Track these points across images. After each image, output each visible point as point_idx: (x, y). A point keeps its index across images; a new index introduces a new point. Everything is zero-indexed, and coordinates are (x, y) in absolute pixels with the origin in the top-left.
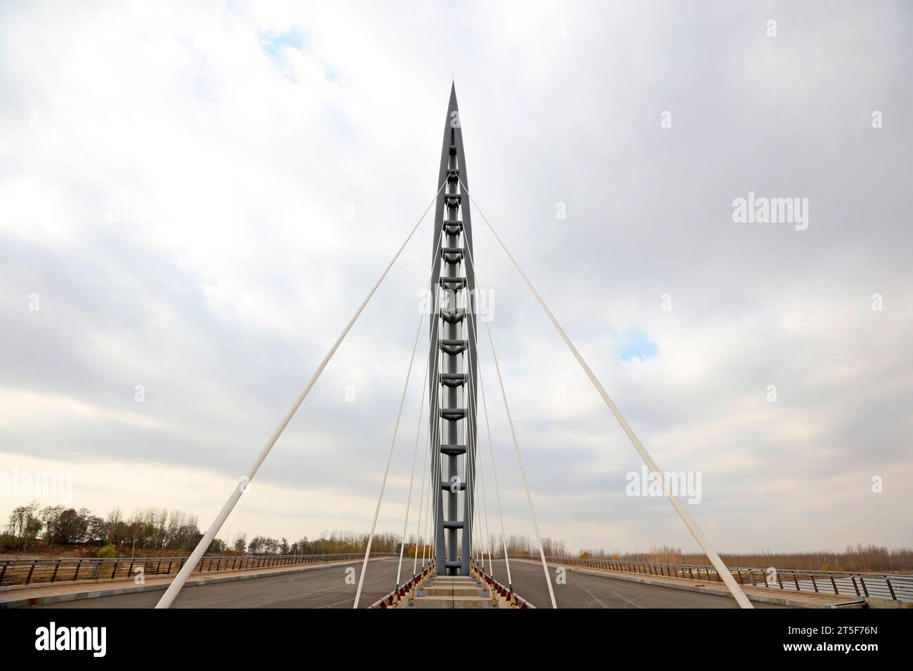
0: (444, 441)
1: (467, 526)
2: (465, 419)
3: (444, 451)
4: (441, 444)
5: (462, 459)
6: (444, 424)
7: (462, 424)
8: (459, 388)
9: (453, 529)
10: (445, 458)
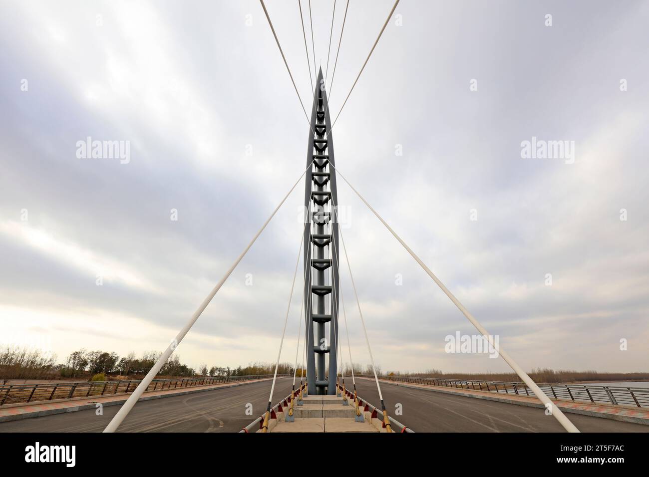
0: (315, 282)
1: (333, 350)
2: (330, 268)
3: (314, 290)
4: (312, 284)
5: (328, 298)
6: (314, 272)
7: (328, 272)
8: (326, 247)
9: (322, 353)
10: (315, 298)
